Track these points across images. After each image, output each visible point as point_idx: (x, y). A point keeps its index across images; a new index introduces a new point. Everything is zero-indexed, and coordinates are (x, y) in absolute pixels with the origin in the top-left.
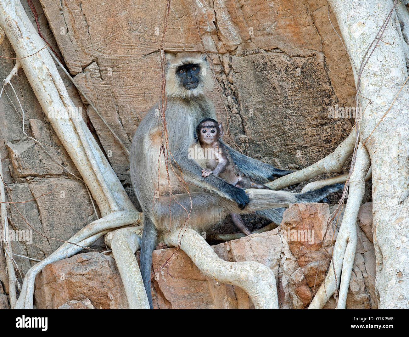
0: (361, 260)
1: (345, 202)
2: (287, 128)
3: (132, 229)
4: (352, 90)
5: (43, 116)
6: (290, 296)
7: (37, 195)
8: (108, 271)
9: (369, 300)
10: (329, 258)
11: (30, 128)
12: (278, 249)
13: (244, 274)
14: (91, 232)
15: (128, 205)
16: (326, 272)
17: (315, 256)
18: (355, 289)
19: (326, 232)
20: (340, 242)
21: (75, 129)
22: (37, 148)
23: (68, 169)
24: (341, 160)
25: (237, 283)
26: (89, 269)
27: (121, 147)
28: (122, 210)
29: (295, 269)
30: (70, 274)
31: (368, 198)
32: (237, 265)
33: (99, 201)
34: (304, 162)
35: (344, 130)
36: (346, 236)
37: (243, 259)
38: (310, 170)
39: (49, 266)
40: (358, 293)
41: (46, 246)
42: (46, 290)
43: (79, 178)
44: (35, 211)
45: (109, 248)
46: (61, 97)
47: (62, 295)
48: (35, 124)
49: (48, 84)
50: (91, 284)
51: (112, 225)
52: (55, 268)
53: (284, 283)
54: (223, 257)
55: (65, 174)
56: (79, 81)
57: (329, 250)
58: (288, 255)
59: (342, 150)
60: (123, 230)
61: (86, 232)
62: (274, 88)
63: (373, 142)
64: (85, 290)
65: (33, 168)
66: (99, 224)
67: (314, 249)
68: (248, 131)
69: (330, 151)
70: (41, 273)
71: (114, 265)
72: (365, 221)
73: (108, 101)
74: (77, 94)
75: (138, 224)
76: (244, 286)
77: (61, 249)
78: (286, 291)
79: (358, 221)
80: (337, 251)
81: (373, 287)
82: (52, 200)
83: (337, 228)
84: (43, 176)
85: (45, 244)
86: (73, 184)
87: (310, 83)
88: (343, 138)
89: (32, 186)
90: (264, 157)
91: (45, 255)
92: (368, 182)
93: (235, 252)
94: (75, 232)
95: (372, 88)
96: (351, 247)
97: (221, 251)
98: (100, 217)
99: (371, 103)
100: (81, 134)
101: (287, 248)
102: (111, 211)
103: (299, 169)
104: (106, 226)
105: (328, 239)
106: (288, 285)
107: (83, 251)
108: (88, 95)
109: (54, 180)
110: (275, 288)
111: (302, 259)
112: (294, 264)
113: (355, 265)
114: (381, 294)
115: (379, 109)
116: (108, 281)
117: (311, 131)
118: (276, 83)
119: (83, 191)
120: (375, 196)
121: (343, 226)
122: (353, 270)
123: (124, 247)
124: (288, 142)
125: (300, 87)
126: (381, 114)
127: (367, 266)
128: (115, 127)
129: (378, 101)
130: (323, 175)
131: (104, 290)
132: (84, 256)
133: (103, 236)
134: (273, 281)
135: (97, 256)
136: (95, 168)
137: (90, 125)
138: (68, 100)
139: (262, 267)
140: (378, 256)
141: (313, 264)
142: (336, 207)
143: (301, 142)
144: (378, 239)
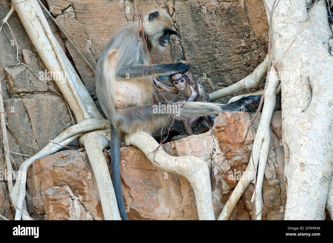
0: (273, 154)
1: (261, 111)
2: (217, 56)
3: (100, 132)
4: (265, 27)
5: (32, 47)
6: (220, 182)
7: (28, 107)
8: (82, 164)
9: (279, 184)
10: (249, 153)
11: (23, 56)
12: (211, 147)
13: (185, 166)
14: (69, 135)
15: (97, 114)
16: (247, 164)
17: (238, 151)
18: (269, 176)
19: (247, 134)
20: (258, 141)
21: (57, 57)
22: (27, 72)
23: (51, 88)
24: (258, 79)
25: (180, 173)
26: (68, 163)
27: (92, 71)
28: (92, 118)
29: (224, 161)
30: (54, 166)
31: (278, 108)
32: (180, 159)
33: (75, 111)
34: (229, 81)
35: (260, 57)
36: (262, 136)
37: (184, 154)
38: (234, 87)
39: (38, 161)
40: (271, 179)
41: (35, 146)
42: (36, 178)
43: (60, 94)
44: (26, 119)
45: (83, 146)
46: (46, 33)
47: (48, 182)
48: (26, 53)
49: (36, 23)
50: (69, 174)
51: (85, 129)
52: (42, 162)
53: (216, 172)
54: (169, 153)
55: (49, 91)
56: (59, 21)
57: (249, 147)
58: (218, 151)
59: (259, 71)
60: (94, 133)
61: (65, 134)
62: (207, 25)
63: (281, 65)
64: (65, 178)
65: (25, 87)
66: (75, 129)
67: (237, 147)
68: (187, 58)
69: (249, 72)
70: (31, 166)
71: (87, 159)
72: (276, 125)
73: (81, 36)
74: (57, 31)
75: (105, 128)
76: (185, 175)
77: (47, 148)
78: (217, 178)
79: (271, 125)
80: (255, 148)
81: (283, 175)
82: (40, 111)
83: (255, 130)
84: (33, 93)
85: (34, 144)
86: (55, 98)
87: (234, 22)
88: (259, 63)
89: (24, 100)
90: (199, 77)
91: (35, 153)
92: (278, 96)
93: (178, 149)
94: (57, 134)
95: (281, 25)
96: (266, 145)
97: (168, 148)
98: (76, 123)
99: (280, 36)
100: (61, 61)
101: (217, 146)
102: (84, 119)
103: (226, 86)
104: (81, 130)
105: (248, 138)
106: (218, 174)
107: (63, 149)
108: (67, 31)
109: (41, 96)
110: (208, 176)
111: (229, 154)
112: (223, 158)
113: (269, 158)
114: (289, 180)
115: (286, 40)
116: (83, 172)
117: (235, 57)
118: (208, 22)
119: (63, 104)
120: (283, 106)
121: (260, 129)
122: (267, 162)
123: (94, 145)
124: (218, 66)
125: (226, 25)
126: (288, 44)
127: (278, 159)
128: (87, 55)
129: (285, 35)
130: (244, 90)
131: (80, 178)
132: (64, 153)
133: (79, 138)
134: (207, 171)
135: (74, 153)
136: (72, 86)
137: (67, 54)
138: (51, 35)
139: (199, 160)
140: (286, 151)
141: (237, 158)
142: (254, 115)
143: (227, 66)
144: (286, 138)
